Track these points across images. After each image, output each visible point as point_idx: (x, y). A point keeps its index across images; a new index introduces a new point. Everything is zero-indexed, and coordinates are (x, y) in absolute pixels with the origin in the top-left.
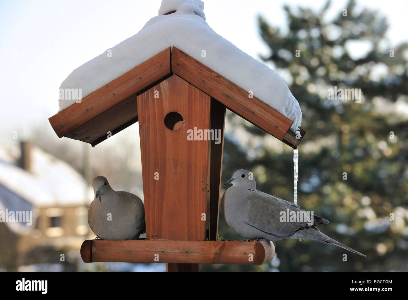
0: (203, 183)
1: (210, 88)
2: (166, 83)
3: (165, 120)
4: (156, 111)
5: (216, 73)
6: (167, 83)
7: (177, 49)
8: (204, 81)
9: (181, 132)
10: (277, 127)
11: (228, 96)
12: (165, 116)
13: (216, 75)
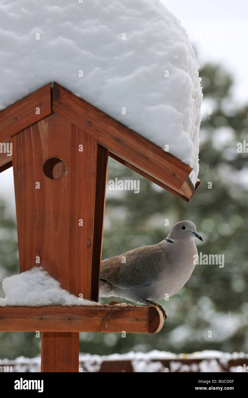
0: (88, 239)
1: (97, 130)
2: (45, 124)
3: (44, 167)
4: (34, 156)
5: (104, 113)
6: (47, 124)
7: (59, 85)
8: (90, 122)
9: (63, 180)
10: (174, 175)
11: (118, 140)
12: (44, 162)
13: (104, 115)
